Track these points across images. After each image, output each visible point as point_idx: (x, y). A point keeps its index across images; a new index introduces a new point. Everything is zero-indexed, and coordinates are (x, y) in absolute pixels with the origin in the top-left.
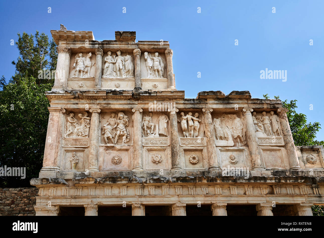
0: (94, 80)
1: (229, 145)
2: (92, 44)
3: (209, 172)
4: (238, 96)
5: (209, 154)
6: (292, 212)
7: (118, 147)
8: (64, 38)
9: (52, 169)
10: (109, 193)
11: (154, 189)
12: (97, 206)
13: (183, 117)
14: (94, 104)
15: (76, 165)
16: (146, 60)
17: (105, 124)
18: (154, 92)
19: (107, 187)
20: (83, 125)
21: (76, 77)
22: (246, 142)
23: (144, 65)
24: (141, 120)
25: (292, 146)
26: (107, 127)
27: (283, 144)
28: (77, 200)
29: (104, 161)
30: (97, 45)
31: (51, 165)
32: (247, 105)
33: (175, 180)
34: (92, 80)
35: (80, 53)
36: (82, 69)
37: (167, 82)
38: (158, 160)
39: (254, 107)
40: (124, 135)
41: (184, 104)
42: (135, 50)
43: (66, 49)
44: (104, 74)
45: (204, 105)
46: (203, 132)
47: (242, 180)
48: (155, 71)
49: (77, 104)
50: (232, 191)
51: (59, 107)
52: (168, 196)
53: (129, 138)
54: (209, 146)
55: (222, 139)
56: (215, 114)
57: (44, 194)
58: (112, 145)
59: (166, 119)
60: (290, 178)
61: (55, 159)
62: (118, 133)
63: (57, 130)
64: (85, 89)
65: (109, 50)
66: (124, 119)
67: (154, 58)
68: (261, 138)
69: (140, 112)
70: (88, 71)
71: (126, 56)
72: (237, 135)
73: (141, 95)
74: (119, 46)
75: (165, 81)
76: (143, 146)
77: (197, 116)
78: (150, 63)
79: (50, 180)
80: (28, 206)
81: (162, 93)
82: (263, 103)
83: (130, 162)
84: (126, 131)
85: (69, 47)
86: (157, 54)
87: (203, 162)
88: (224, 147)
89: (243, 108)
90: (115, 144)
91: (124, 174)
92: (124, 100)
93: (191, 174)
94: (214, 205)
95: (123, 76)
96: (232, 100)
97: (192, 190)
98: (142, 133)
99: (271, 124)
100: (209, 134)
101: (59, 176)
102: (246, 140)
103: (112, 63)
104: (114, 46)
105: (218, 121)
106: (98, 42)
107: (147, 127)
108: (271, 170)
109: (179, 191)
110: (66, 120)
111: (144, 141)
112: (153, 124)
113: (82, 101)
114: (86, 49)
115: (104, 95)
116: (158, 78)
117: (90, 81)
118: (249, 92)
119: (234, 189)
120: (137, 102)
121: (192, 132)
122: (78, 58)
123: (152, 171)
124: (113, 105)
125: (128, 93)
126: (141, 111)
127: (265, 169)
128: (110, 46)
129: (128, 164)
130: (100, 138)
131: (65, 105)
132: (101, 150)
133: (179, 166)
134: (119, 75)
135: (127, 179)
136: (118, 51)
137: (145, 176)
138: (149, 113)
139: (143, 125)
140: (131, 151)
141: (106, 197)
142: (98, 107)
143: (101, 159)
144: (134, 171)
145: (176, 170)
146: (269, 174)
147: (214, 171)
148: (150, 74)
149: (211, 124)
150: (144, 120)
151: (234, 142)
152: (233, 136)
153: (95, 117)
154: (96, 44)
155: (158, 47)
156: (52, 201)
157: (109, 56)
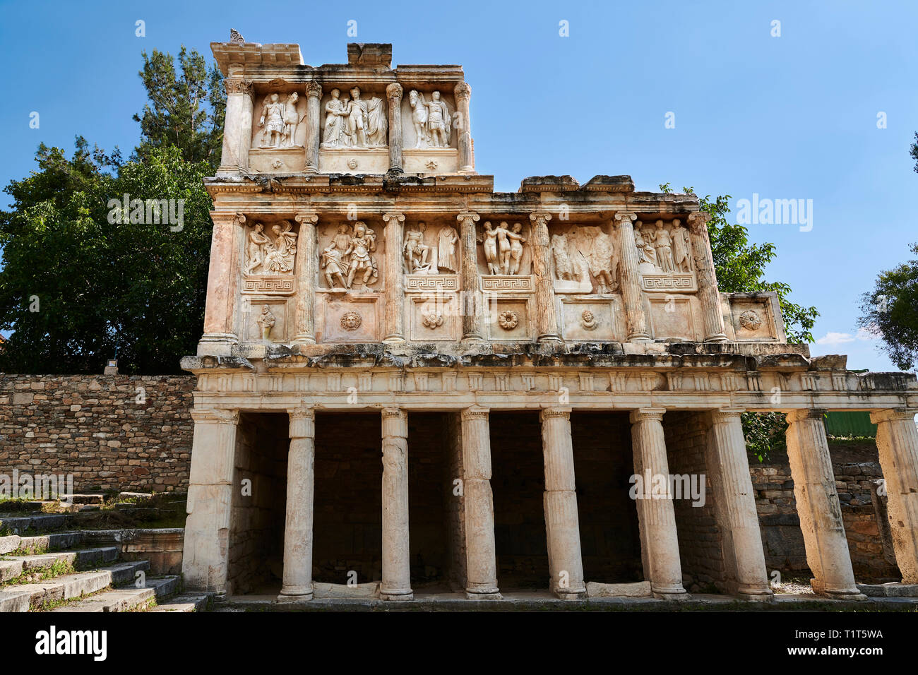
0: (304, 153)
1: (581, 292)
2: (299, 73)
3: (538, 346)
4: (606, 187)
5: (541, 310)
6: (700, 427)
7: (354, 294)
8: (238, 59)
9: (222, 339)
10: (335, 387)
11: (426, 379)
12: (312, 411)
13: (488, 232)
14: (303, 204)
15: (270, 331)
16: (413, 109)
17: (328, 247)
18: (428, 178)
19: (331, 374)
20: (282, 249)
21: (267, 146)
22: (617, 285)
23: (410, 120)
24: (401, 239)
25: (714, 292)
26: (331, 252)
27: (695, 289)
28: (274, 400)
29: (325, 322)
30: (310, 76)
31: (220, 330)
32: (625, 206)
33: (469, 360)
34: (299, 153)
35: (273, 93)
36: (279, 129)
37: (456, 158)
38: (434, 321)
39: (638, 210)
40: (365, 270)
41: (492, 203)
42: (391, 85)
43: (245, 84)
44: (325, 139)
45: (534, 206)
46: (530, 263)
47: (606, 362)
48: (431, 132)
49: (270, 204)
50: (582, 384)
51: (233, 210)
52: (455, 393)
53: (376, 275)
54: (541, 293)
55: (568, 279)
56: (556, 226)
57: (209, 387)
58: (342, 290)
59: (454, 237)
60: (702, 358)
61: (228, 318)
62: (354, 265)
63: (229, 259)
64: (284, 172)
65: (335, 86)
66: (367, 236)
67: (431, 103)
68: (649, 276)
69: (399, 222)
70: (290, 132)
71: (371, 99)
72: (600, 270)
73: (401, 184)
74: (355, 77)
75: (452, 155)
76: (406, 293)
77: (518, 230)
78: (421, 114)
79: (219, 359)
80: (179, 410)
81: (446, 180)
82: (659, 202)
83: (378, 324)
84: (371, 261)
85: (250, 81)
86: (436, 94)
87: (526, 325)
88: (572, 296)
89: (616, 212)
90: (348, 288)
91: (366, 348)
92: (367, 195)
93: (502, 349)
94: (545, 410)
95: (364, 144)
96: (592, 196)
97: (503, 382)
98: (403, 265)
99: (673, 246)
100: (541, 267)
101: (236, 353)
102: (618, 280)
103: (341, 115)
104: (345, 77)
105: (561, 241)
106: (311, 67)
107: (414, 253)
108: (666, 341)
109: (477, 382)
110: (247, 240)
111: (406, 281)
112: (426, 247)
113: (279, 198)
114: (285, 84)
115: (325, 185)
116: (438, 148)
117: (295, 156)
118: (630, 177)
119: (587, 380)
120: (394, 199)
121: (507, 264)
122: (269, 106)
123: (422, 344)
124: (344, 207)
125: (376, 182)
126: (402, 218)
127: (654, 341)
128: (337, 77)
129: (374, 330)
130: (317, 275)
131: (244, 207)
132: (320, 300)
133: (478, 333)
134: (356, 142)
135: (372, 359)
136: (354, 88)
137: (408, 352)
138: (418, 224)
139: (406, 249)
140: (381, 302)
141: (330, 395)
142: (313, 210)
143: (319, 319)
144: (386, 342)
145: (472, 342)
146: (661, 349)
147: (548, 344)
148: (422, 139)
149: (548, 246)
150: (407, 238)
151: (593, 285)
152: (591, 273)
153: (307, 233)
154: (307, 73)
155: (441, 78)
156: (224, 400)
157: (335, 99)
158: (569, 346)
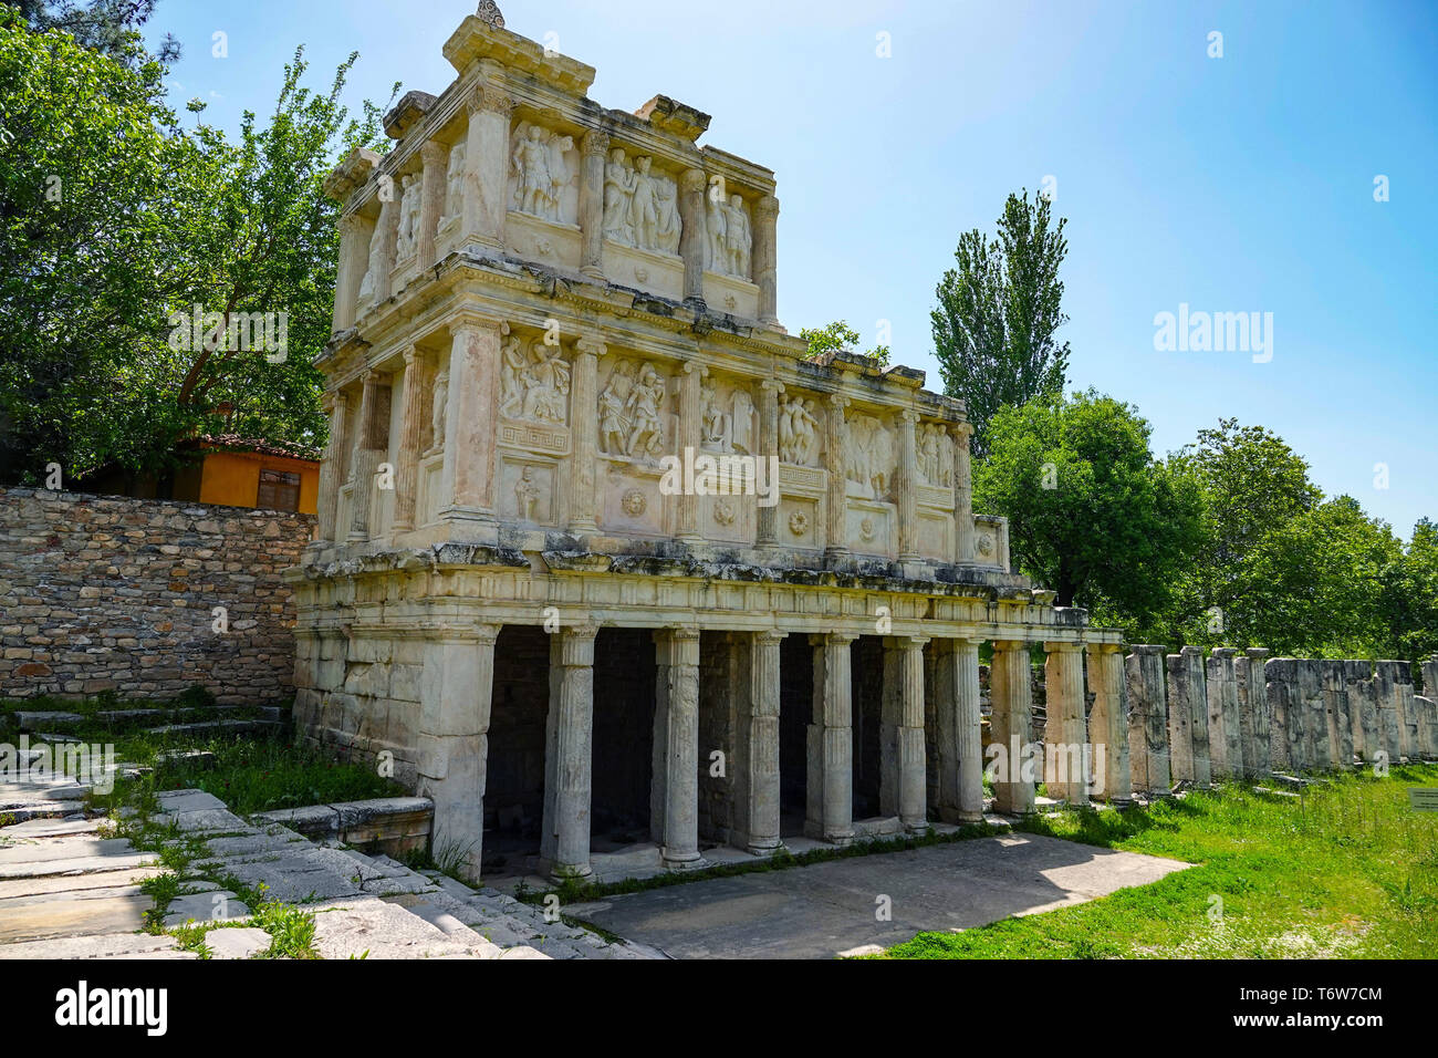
0: (582, 240)
1: (864, 496)
2: (584, 112)
4: (905, 380)
5: (832, 515)
8: (501, 56)
9: (481, 517)
13: (786, 407)
14: (589, 324)
15: (535, 508)
16: (708, 210)
20: (549, 384)
21: (528, 212)
22: (889, 491)
26: (612, 401)
27: (953, 507)
29: (605, 502)
30: (597, 121)
31: (477, 502)
32: (912, 404)
34: (575, 238)
35: (533, 123)
36: (543, 188)
37: (758, 299)
39: (922, 411)
40: (651, 434)
41: (798, 373)
42: (694, 171)
43: (508, 102)
44: (605, 224)
45: (836, 386)
49: (545, 314)
50: (869, 608)
51: (495, 313)
52: (757, 613)
53: (661, 442)
54: (836, 496)
55: (850, 478)
57: (468, 590)
59: (752, 406)
62: (642, 425)
66: (658, 387)
67: (731, 210)
68: (920, 488)
70: (557, 197)
71: (664, 180)
72: (878, 472)
73: (714, 327)
74: (655, 144)
75: (753, 293)
77: (812, 409)
78: (718, 222)
82: (938, 404)
83: (666, 513)
85: (515, 98)
86: (739, 201)
87: (815, 530)
88: (856, 501)
89: (904, 409)
90: (629, 456)
92: (669, 331)
95: (654, 247)
99: (938, 454)
100: (838, 463)
101: (505, 540)
102: (891, 486)
103: (625, 193)
104: (642, 139)
105: (847, 430)
106: (598, 106)
107: (705, 418)
108: (935, 565)
112: (719, 414)
113: (560, 309)
114: (558, 118)
115: (627, 306)
116: (737, 279)
117: (569, 241)
120: (700, 344)
121: (799, 451)
122: (528, 143)
124: (639, 341)
126: (705, 372)
127: (926, 564)
128: (631, 135)
129: (660, 517)
131: (509, 311)
132: (603, 470)
133: (774, 539)
134: (642, 239)
136: (645, 157)
138: (710, 378)
142: (601, 337)
143: (598, 497)
146: (931, 574)
148: (717, 258)
152: (870, 474)
153: (592, 368)
154: (594, 114)
155: (750, 181)
156: (490, 612)
157: (618, 164)
158: (861, 563)
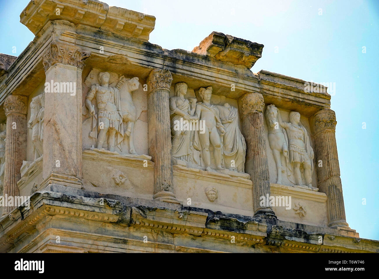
0: (154, 169)
2: (148, 54)
8: (73, 17)
30: (160, 61)
42: (252, 95)
48: (294, 165)
49: (124, 242)
74: (214, 75)
75: (320, 201)
78: (280, 138)
92: (242, 245)
104: (202, 72)
106: (160, 48)
115: (199, 225)
131: (90, 242)
136: (206, 88)
154: (157, 56)
155: (306, 98)
157: (182, 96)
